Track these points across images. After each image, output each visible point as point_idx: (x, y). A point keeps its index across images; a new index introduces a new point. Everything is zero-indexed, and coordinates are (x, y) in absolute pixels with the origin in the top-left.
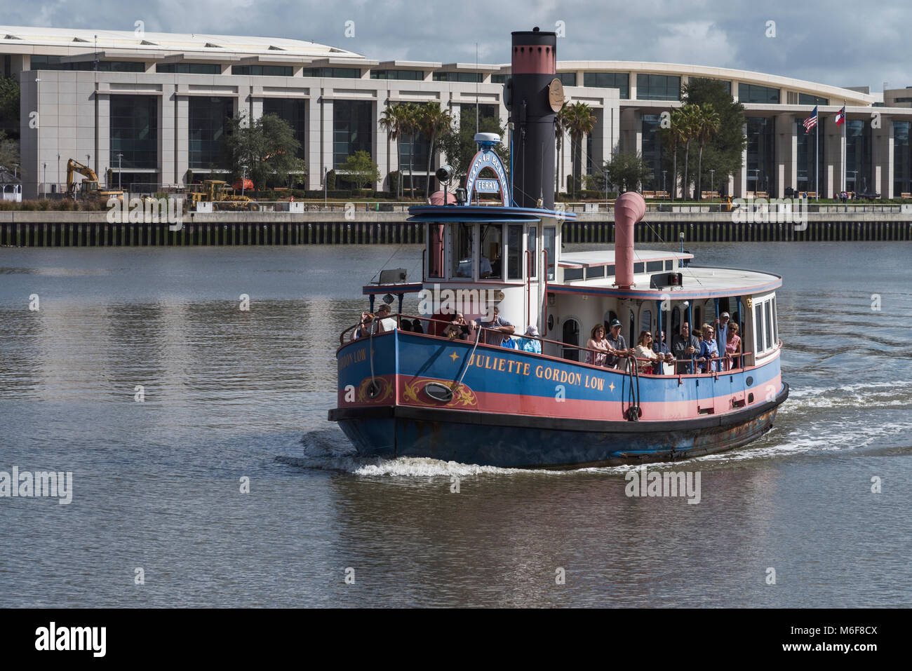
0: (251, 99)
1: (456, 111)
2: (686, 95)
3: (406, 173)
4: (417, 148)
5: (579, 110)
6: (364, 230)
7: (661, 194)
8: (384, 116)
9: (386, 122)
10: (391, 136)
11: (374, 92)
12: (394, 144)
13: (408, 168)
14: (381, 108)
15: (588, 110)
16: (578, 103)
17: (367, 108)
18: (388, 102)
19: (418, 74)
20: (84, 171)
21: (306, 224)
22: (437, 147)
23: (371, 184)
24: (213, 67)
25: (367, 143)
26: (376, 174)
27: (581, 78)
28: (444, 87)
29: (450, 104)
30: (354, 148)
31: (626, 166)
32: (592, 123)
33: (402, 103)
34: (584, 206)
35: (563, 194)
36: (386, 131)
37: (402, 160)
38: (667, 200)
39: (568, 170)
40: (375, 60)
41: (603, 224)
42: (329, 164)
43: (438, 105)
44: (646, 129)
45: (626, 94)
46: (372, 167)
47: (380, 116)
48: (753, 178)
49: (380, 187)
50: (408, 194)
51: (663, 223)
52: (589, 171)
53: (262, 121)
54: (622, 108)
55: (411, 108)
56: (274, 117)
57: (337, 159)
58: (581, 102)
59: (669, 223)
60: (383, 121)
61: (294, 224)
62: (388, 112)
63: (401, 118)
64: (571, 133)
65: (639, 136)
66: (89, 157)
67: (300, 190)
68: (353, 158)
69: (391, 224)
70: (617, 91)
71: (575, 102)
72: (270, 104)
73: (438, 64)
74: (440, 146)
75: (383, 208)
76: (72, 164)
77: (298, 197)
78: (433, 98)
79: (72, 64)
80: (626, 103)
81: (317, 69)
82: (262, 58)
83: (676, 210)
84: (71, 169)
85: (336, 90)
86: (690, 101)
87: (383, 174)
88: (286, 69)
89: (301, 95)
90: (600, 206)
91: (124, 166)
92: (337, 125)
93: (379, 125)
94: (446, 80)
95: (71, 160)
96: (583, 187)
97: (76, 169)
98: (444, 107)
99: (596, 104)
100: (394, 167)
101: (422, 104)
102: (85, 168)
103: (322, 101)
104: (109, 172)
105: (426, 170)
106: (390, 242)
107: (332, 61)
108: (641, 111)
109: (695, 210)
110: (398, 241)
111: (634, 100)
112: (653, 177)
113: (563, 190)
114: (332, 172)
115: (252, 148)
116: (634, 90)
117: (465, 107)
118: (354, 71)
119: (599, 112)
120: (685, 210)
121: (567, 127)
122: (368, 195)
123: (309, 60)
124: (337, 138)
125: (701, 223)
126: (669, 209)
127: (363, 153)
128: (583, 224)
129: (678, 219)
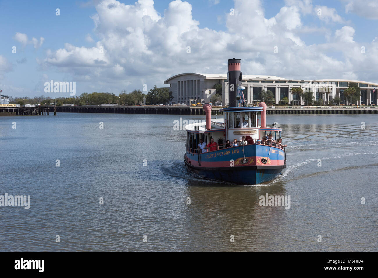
0: (265, 87)
2: (349, 86)
3: (294, 101)
4: (296, 96)
6: (286, 112)
7: (344, 105)
9: (291, 91)
11: (288, 86)
12: (292, 95)
13: (295, 100)
14: (290, 88)
17: (287, 89)
18: (291, 88)
19: (297, 82)
21: (275, 110)
22: (300, 96)
23: (287, 103)
24: (258, 81)
25: (287, 95)
26: (288, 101)
29: (303, 88)
30: (284, 96)
31: (337, 99)
33: (294, 88)
35: (325, 105)
36: (290, 93)
37: (293, 98)
38: (345, 106)
39: (326, 100)
40: (288, 79)
41: (332, 110)
42: (280, 99)
43: (300, 88)
44: (341, 92)
45: (337, 86)
46: (288, 100)
48: (362, 102)
49: (289, 104)
50: (294, 105)
51: (344, 110)
52: (330, 100)
53: (267, 91)
54: (336, 88)
56: (269, 91)
57: (281, 98)
59: (345, 110)
60: (290, 91)
61: (273, 111)
62: (291, 89)
63: (293, 90)
64: (326, 93)
65: (340, 94)
67: (274, 104)
68: (284, 98)
69: (291, 110)
72: (268, 88)
73: (301, 80)
75: (290, 107)
77: (274, 105)
78: (299, 87)
80: (337, 87)
81: (277, 81)
82: (267, 80)
83: (347, 108)
85: (281, 85)
86: (350, 87)
87: (290, 101)
88: (272, 82)
89: (274, 86)
90: (332, 107)
92: (281, 92)
94: (302, 83)
96: (329, 103)
98: (302, 88)
100: (292, 100)
101: (297, 88)
103: (278, 87)
105: (298, 100)
106: (291, 114)
107: (280, 80)
108: (340, 89)
109: (351, 108)
110: (293, 114)
111: (339, 87)
112: (342, 101)
113: (325, 104)
114: (280, 101)
115: (265, 96)
116: (339, 85)
118: (285, 82)
120: (349, 108)
122: (287, 105)
123: (276, 80)
124: (281, 94)
125: (352, 110)
126: (345, 107)
127: (286, 97)
128: (328, 110)
129: (347, 109)
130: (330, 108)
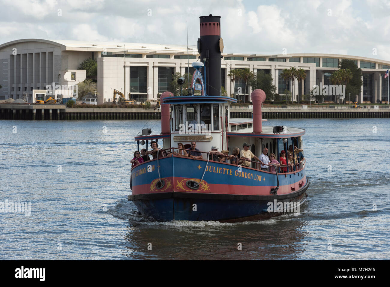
0: (181, 68)
1: (256, 71)
2: (340, 66)
5: (301, 71)
7: (331, 102)
8: (229, 73)
9: (230, 75)
10: (232, 80)
11: (226, 65)
12: (232, 83)
14: (228, 70)
15: (304, 71)
16: (300, 69)
17: (223, 71)
18: (231, 68)
19: (241, 58)
20: (120, 93)
22: (248, 85)
24: (167, 56)
25: (223, 83)
27: (302, 60)
28: (251, 63)
29: (254, 69)
32: (305, 76)
33: (236, 69)
34: (302, 106)
35: (295, 102)
36: (230, 79)
37: (236, 89)
38: (333, 104)
39: (297, 93)
41: (309, 113)
43: (249, 69)
44: (325, 77)
45: (318, 65)
46: (225, 92)
47: (228, 73)
48: (365, 96)
50: (238, 102)
51: (331, 113)
52: (304, 94)
53: (185, 75)
54: (317, 71)
55: (238, 70)
56: (189, 74)
58: (301, 68)
59: (333, 113)
62: (231, 72)
63: (236, 74)
64: (297, 79)
65: (323, 81)
66: (122, 89)
70: (315, 64)
71: (299, 68)
73: (249, 55)
74: (250, 84)
76: (116, 91)
78: (247, 67)
79: (116, 55)
80: (318, 68)
82: (185, 53)
83: (336, 108)
84: (115, 93)
86: (342, 68)
87: (229, 94)
88: (193, 56)
90: (308, 106)
91: (134, 92)
93: (227, 76)
94: (252, 60)
95: (115, 90)
96: (303, 99)
97: (117, 93)
98: (251, 70)
99: (307, 69)
100: (233, 92)
101: (243, 69)
102: (120, 92)
104: (129, 94)
105: (244, 93)
108: (325, 71)
109: (343, 107)
111: (321, 67)
113: (296, 100)
116: (321, 64)
117: (259, 70)
119: (308, 72)
120: (340, 108)
121: (296, 78)
125: (345, 113)
126: (334, 107)
128: (302, 113)
129: (337, 111)
130: (305, 108)
